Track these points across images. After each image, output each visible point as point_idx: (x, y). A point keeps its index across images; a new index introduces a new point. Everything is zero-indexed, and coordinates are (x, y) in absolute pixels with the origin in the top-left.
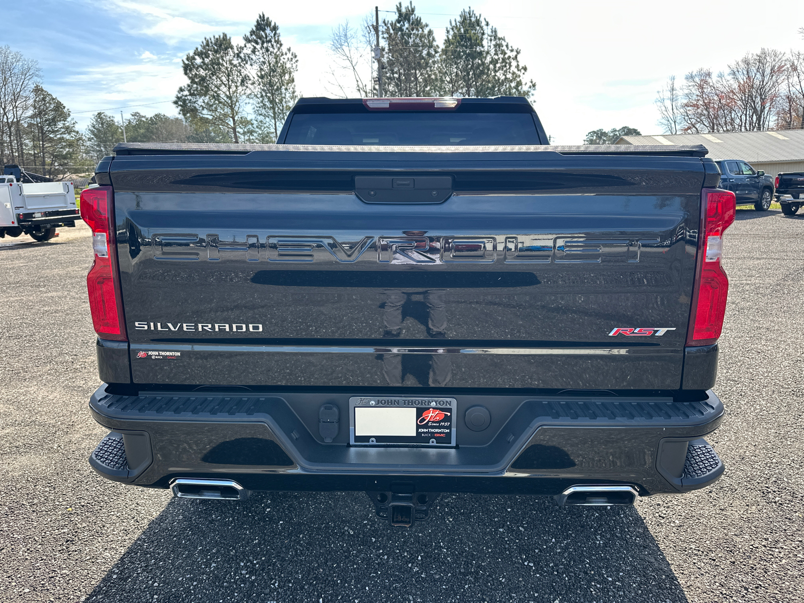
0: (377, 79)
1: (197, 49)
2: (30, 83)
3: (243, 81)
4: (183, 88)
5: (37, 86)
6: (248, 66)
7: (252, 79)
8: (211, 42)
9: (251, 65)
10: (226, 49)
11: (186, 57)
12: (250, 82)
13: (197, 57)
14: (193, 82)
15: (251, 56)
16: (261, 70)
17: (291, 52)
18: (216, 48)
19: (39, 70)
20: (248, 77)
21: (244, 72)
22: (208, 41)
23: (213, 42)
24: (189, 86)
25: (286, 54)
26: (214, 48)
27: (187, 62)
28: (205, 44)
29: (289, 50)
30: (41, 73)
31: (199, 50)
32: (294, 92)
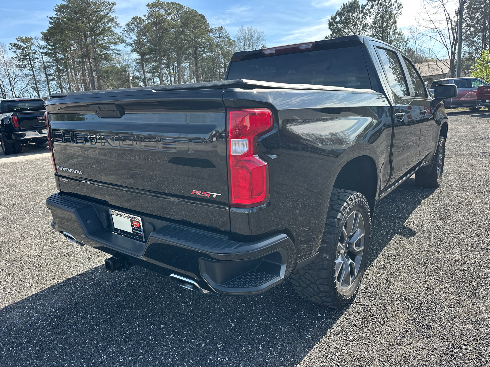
0: (458, 12)
1: (338, 11)
2: (260, 44)
3: (363, 27)
4: (328, 36)
5: (263, 46)
6: (368, 17)
7: (370, 25)
8: (347, 6)
9: (370, 16)
10: (355, 8)
11: (331, 18)
12: (368, 27)
13: (337, 17)
14: (334, 32)
15: (370, 10)
16: (376, 18)
17: (397, 3)
18: (349, 9)
19: (264, 37)
20: (368, 24)
21: (365, 22)
22: (345, 5)
23: (348, 5)
24: (331, 35)
25: (394, 5)
26: (348, 9)
27: (331, 21)
28: (343, 7)
29: (396, 2)
30: (265, 38)
31: (339, 11)
32: (396, 30)
